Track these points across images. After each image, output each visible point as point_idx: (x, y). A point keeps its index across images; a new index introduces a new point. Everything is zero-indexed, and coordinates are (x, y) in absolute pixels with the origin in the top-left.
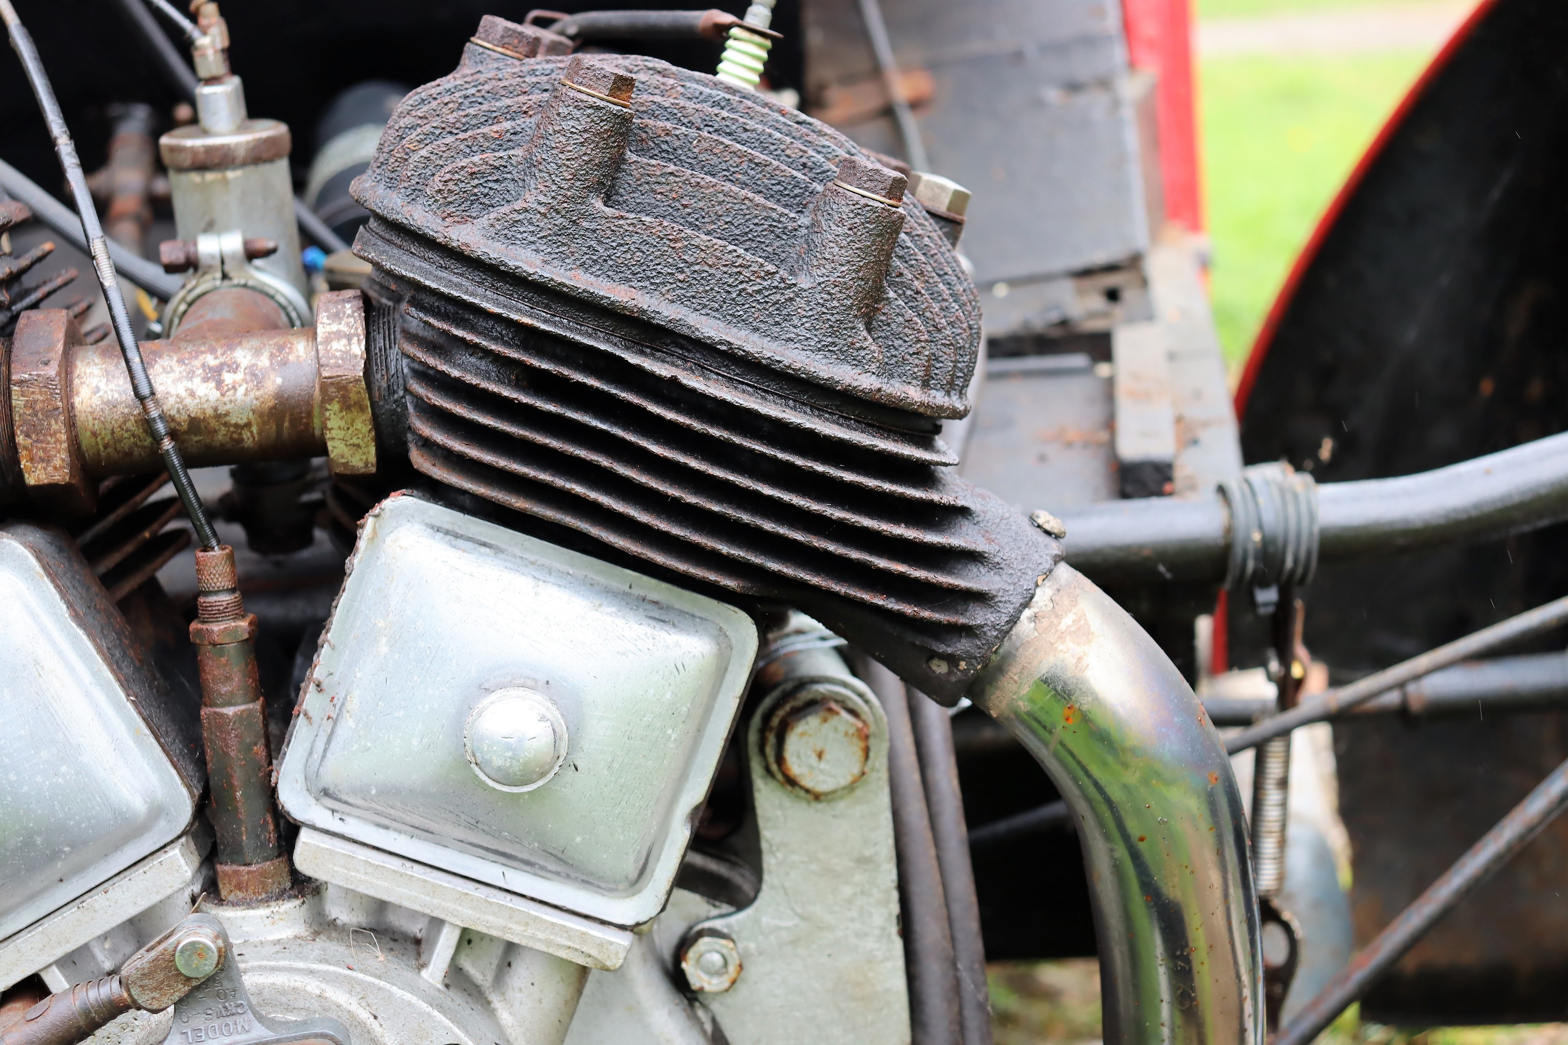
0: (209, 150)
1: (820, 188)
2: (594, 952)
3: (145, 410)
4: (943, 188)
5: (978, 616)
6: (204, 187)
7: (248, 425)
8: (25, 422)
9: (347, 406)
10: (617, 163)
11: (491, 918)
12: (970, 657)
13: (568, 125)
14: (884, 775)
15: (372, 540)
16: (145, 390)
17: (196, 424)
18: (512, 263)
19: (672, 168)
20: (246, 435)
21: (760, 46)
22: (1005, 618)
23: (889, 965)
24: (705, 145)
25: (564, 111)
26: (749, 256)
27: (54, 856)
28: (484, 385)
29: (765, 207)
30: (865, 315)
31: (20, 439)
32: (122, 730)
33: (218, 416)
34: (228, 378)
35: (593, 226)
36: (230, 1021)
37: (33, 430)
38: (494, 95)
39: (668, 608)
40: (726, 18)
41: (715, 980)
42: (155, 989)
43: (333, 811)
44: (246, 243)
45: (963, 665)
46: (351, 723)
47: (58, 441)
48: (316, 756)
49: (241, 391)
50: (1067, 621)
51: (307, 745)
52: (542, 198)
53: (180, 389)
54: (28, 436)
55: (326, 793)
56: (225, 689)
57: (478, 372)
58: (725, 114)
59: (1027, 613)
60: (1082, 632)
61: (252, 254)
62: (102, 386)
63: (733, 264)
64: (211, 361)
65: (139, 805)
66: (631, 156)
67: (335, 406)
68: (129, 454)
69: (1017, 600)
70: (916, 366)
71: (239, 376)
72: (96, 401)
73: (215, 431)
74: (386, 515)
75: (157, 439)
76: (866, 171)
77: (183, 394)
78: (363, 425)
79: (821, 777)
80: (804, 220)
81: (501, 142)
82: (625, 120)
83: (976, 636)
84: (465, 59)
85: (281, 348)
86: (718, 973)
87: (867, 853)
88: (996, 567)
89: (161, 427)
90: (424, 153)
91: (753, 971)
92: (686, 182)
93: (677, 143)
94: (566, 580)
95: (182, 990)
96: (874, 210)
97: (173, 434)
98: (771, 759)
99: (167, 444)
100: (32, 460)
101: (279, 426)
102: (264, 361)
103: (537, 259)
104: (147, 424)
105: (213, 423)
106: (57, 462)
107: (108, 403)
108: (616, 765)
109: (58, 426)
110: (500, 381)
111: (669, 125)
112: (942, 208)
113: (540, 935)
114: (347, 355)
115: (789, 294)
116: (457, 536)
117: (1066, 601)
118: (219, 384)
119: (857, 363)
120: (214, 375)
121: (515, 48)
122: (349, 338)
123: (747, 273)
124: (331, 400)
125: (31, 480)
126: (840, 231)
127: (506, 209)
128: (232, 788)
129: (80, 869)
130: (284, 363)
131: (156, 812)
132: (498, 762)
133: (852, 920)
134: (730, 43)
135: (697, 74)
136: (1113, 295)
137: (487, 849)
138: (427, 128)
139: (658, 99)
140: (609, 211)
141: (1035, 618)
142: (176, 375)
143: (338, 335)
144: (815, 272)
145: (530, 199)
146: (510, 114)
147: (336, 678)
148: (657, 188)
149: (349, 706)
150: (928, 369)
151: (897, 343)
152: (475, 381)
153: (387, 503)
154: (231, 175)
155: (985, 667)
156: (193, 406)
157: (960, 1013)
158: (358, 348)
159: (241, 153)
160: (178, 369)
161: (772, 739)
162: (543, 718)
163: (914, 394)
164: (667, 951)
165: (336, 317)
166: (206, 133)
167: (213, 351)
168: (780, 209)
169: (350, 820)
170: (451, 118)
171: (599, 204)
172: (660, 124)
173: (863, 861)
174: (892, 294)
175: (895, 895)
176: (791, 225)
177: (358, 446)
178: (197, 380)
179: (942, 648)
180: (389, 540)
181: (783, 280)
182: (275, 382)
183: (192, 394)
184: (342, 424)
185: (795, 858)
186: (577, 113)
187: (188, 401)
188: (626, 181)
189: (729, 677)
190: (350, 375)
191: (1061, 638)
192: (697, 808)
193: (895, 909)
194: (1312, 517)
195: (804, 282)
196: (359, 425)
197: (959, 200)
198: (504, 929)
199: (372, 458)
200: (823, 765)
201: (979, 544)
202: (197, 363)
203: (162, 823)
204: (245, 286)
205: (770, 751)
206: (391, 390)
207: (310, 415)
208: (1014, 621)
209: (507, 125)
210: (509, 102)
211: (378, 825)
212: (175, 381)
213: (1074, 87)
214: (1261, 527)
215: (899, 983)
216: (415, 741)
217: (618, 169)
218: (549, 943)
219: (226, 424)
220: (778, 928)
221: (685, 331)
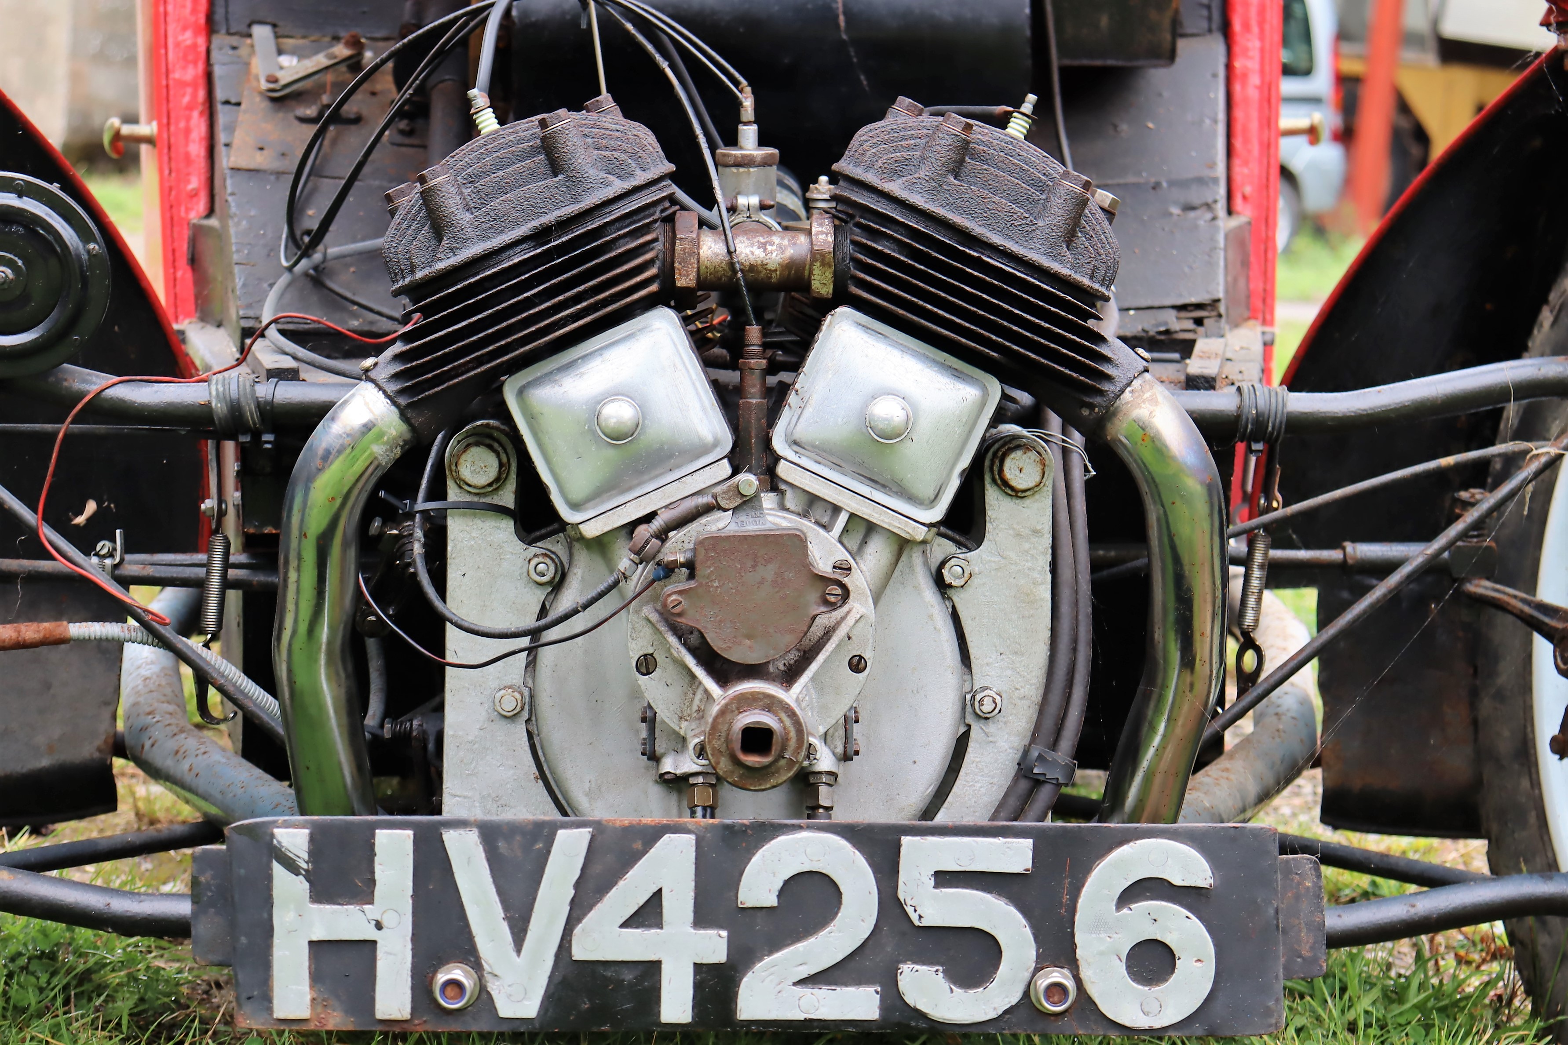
0: (743, 156)
1: (1051, 184)
2: (910, 531)
3: (732, 258)
4: (1107, 196)
5: (1106, 387)
6: (738, 174)
7: (776, 270)
8: (680, 257)
9: (823, 264)
10: (961, 162)
11: (864, 509)
12: (1100, 406)
13: (943, 142)
14: (1050, 489)
15: (829, 326)
16: (732, 249)
17: (752, 268)
18: (911, 200)
19: (985, 167)
20: (774, 275)
21: (1026, 122)
22: (1118, 389)
23: (1044, 586)
24: (1001, 159)
25: (941, 135)
26: (1017, 209)
27: (671, 456)
28: (893, 254)
29: (1026, 189)
30: (1066, 241)
31: (676, 265)
32: (707, 403)
33: (763, 265)
34: (769, 248)
35: (949, 188)
36: (757, 519)
37: (683, 261)
38: (905, 129)
39: (962, 372)
40: (1011, 109)
41: (957, 581)
42: (727, 499)
43: (796, 452)
44: (760, 201)
45: (1097, 410)
46: (811, 410)
47: (693, 267)
48: (792, 425)
49: (774, 254)
50: (1147, 395)
51: (788, 420)
52: (927, 174)
53: (747, 251)
54: (680, 264)
55: (795, 443)
56: (752, 391)
57: (890, 249)
58: (1010, 147)
59: (1129, 389)
60: (1153, 401)
61: (763, 207)
62: (713, 246)
63: (1009, 212)
64: (762, 240)
65: (709, 438)
66: (967, 159)
67: (818, 264)
68: (720, 279)
69: (1125, 382)
70: (1088, 269)
71: (774, 247)
72: (709, 252)
73: (761, 272)
74: (836, 315)
75: (735, 272)
76: (1073, 176)
77: (748, 253)
78: (829, 274)
79: (1020, 481)
80: (1043, 197)
81: (908, 148)
82: (968, 143)
83: (1104, 396)
84: (889, 115)
85: (793, 238)
86: (959, 578)
87: (1038, 528)
88: (1116, 366)
89: (737, 266)
90: (874, 151)
91: (975, 581)
92: (991, 174)
93: (988, 157)
94: (915, 354)
95: (739, 501)
96: (1076, 193)
97: (742, 270)
98: (996, 473)
99: (740, 275)
100: (680, 275)
101: (790, 273)
102: (786, 242)
103: (923, 200)
104: (731, 265)
105: (760, 268)
106: (691, 277)
107: (714, 254)
108: (930, 442)
109: (694, 260)
110: (899, 253)
111: (985, 149)
112: (1106, 205)
113: (886, 520)
114: (826, 241)
115: (1033, 227)
116: (868, 328)
117: (1148, 387)
118: (765, 250)
119: (1061, 262)
120: (763, 246)
121: (912, 112)
122: (827, 234)
123: (1015, 216)
124: (816, 261)
125: (678, 284)
126: (1059, 201)
127: (911, 177)
128: (750, 438)
129: (679, 466)
130: (795, 244)
131: (716, 444)
132: (881, 426)
133: (1027, 561)
134: (1012, 119)
135: (998, 130)
136: (1199, 322)
137: (865, 477)
138: (875, 141)
139: (980, 137)
140: (956, 182)
141: (1132, 392)
142: (746, 244)
143: (822, 233)
144: (1046, 219)
145: (922, 174)
146: (912, 137)
147: (805, 389)
148: (978, 175)
149: (810, 402)
150: (1093, 271)
151: (1080, 257)
152: (889, 252)
153: (838, 310)
154: (751, 170)
155: (1106, 412)
156: (752, 259)
157: (1077, 616)
158: (831, 239)
159: (759, 159)
160: (747, 242)
161: (997, 462)
162: (903, 409)
163: (1086, 281)
164: (934, 566)
165: (821, 225)
166: (741, 148)
167: (762, 236)
168: (1033, 190)
169: (803, 458)
170: (886, 138)
171: (952, 179)
172: (981, 147)
173: (1036, 532)
174: (1080, 234)
175: (1050, 551)
176: (1036, 198)
177: (825, 284)
178: (755, 248)
179: (1088, 399)
180: (836, 327)
181: (1031, 221)
182: (790, 252)
183: (752, 253)
184: (820, 273)
185: (1002, 526)
186: (947, 137)
187: (750, 256)
188: (965, 170)
189: (986, 409)
190: (827, 250)
191: (1144, 402)
192: (964, 470)
193: (1050, 559)
194: (1284, 405)
195: (1041, 223)
196: (827, 274)
197: (1114, 203)
198: (870, 515)
199: (831, 291)
200: (1021, 475)
201: (1110, 355)
202: (755, 240)
203: (718, 449)
204: (758, 221)
205: (996, 468)
206: (843, 260)
207: (804, 268)
208: (1122, 391)
209: (912, 142)
210: (913, 132)
211: (816, 462)
212: (746, 247)
213: (1189, 208)
214: (1256, 407)
215: (1048, 595)
216: (840, 420)
217: (962, 165)
218: (890, 524)
219: (766, 269)
220: (990, 561)
221: (985, 239)
